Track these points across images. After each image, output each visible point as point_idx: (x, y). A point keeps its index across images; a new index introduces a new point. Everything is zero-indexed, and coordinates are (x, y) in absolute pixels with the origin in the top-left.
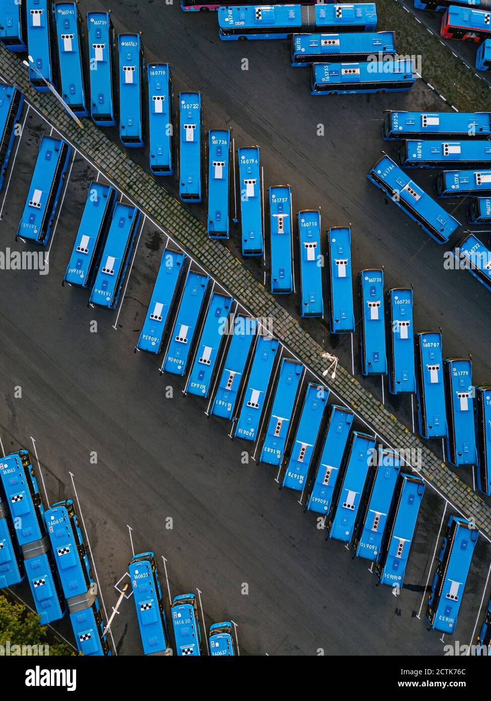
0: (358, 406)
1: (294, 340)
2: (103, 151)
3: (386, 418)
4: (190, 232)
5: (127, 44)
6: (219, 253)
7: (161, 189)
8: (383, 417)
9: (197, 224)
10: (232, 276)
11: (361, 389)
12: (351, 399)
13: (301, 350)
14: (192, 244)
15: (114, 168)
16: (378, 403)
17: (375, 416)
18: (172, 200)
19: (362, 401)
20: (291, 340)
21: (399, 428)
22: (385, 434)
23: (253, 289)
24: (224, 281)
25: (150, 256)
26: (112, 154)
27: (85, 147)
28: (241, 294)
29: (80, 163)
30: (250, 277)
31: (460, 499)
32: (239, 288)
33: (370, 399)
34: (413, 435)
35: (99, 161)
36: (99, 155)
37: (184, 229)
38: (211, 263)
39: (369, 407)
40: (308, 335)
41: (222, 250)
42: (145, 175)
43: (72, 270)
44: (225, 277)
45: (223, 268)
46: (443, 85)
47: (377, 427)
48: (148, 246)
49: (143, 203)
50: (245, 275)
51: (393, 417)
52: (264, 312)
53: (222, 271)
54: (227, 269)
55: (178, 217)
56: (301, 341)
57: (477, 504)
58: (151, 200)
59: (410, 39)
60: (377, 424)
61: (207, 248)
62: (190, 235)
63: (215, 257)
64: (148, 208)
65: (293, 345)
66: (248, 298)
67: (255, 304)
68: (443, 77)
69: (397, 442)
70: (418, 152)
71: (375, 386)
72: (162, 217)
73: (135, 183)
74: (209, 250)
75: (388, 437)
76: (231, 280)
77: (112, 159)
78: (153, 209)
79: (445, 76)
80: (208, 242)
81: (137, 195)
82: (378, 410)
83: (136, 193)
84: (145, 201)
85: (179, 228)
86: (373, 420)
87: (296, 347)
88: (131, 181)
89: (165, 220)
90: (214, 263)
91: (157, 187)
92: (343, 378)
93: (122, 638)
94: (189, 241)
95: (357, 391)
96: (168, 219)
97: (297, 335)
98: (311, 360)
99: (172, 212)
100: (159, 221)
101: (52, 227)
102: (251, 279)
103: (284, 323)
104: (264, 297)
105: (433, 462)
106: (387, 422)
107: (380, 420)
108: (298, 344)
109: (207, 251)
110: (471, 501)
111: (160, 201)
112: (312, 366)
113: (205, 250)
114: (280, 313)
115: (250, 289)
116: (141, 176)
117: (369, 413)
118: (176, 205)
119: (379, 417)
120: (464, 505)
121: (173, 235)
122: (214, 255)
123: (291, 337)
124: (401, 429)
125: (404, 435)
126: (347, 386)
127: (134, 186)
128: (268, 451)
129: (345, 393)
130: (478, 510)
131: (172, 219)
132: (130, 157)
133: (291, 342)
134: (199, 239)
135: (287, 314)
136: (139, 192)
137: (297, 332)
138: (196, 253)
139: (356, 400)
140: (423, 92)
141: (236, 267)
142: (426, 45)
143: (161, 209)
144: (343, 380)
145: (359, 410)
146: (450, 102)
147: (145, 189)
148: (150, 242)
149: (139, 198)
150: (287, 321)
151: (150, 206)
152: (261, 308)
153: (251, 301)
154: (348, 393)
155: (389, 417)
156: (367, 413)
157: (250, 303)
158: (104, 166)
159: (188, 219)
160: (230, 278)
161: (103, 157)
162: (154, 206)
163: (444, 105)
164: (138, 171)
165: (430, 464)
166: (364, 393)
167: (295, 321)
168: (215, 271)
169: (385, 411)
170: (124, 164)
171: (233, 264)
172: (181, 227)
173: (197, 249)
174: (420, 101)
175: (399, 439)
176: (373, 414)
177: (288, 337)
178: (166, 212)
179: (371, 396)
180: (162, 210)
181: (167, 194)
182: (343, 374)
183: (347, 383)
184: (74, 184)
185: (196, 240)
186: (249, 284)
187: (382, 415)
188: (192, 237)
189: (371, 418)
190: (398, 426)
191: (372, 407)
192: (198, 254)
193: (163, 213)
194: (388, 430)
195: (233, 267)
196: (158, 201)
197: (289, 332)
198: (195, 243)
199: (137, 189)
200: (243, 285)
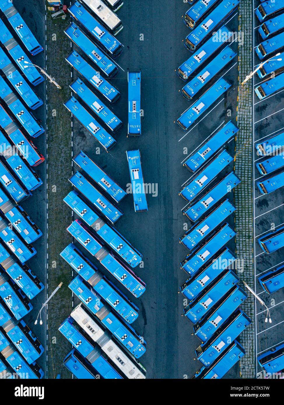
1: (247, 102)
4: (243, 192)
5: (191, 294)
7: (236, 222)
9: (236, 192)
10: (245, 156)
12: (249, 53)
13: (249, 95)
15: (248, 251)
17: (247, 36)
18: (237, 213)
20: (248, 103)
25: (271, 200)
27: (251, 273)
34: (239, 12)
38: (248, 170)
41: (237, 171)
45: (245, 163)
46: (66, 139)
47: (251, 31)
48: (267, 205)
49: (251, 224)
52: (247, 127)
53: (247, 162)
54: (244, 160)
58: (246, 222)
59: (59, 172)
60: (250, 32)
62: (245, 191)
63: (244, 171)
64: (251, 220)
67: (248, 134)
68: (62, 143)
70: (113, 121)
73: (245, 236)
74: (243, 177)
79: (61, 142)
81: (250, 230)
83: (249, 232)
84: (249, 225)
85: (246, 198)
86: (249, 36)
87: (249, 98)
88: (246, 239)
89: (248, 208)
90: (247, 169)
91: (237, 224)
92: (243, 66)
94: (248, 189)
96: (247, 207)
97: (243, 103)
98: (249, 86)
102: (238, 146)
104: (240, 133)
108: (247, 99)
111: (242, 217)
113: (245, 178)
115: (243, 143)
116: (239, 236)
123: (247, 105)
126: (246, 60)
127: (247, 235)
133: (249, 103)
135: (238, 116)
136: (247, 230)
137: (242, 104)
138: (250, 181)
140: (78, 145)
142: (55, 163)
143: (245, 214)
144: (244, 65)
146: (71, 129)
147: (244, 229)
148: (265, 206)
149: (250, 228)
152: (247, 130)
153: (248, 137)
154: (248, 57)
160: (247, 156)
161: (248, 261)
163: (75, 131)
164: (238, 240)
168: (250, 165)
173: (248, 182)
174: (83, 143)
177: (248, 106)
178: (245, 210)
180: (245, 213)
181: (236, 218)
182: (242, 67)
186: (241, 145)
188: (244, 189)
192: (250, 180)
194: (248, 25)
195: (240, 159)
196: (244, 218)
197: (246, 108)
198: (247, 185)
199: (247, 233)
200: (244, 147)
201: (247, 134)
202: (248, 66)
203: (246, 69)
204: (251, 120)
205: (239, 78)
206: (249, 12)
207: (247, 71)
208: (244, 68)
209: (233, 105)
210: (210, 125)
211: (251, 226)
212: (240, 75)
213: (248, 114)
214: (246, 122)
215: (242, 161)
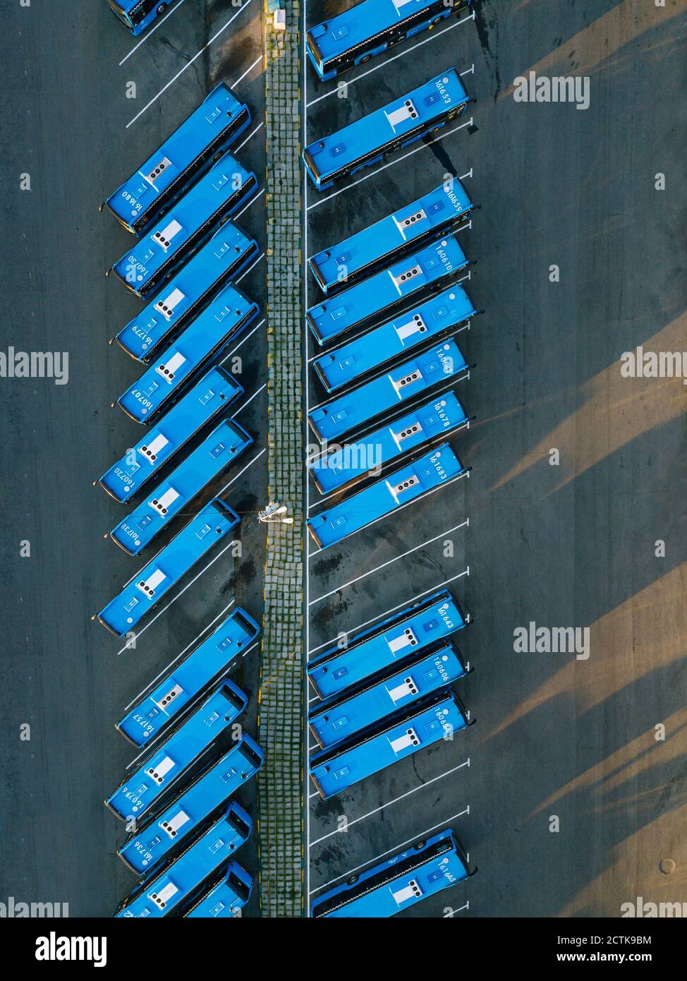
0: (296, 412)
1: (290, 551)
3: (279, 369)
4: (279, 781)
7: (261, 857)
8: (282, 373)
9: (262, 781)
10: (285, 689)
11: (272, 427)
12: (295, 427)
13: (294, 533)
14: (291, 767)
16: (271, 392)
17: (288, 383)
18: (263, 833)
19: (285, 413)
20: (293, 555)
21: (276, 342)
22: (298, 353)
23: (276, 652)
25: (350, 798)
28: (295, 659)
30: (265, 667)
31: (291, 198)
32: (290, 668)
33: (275, 406)
34: (268, 319)
37: (283, 790)
38: (292, 726)
39: (285, 400)
40: (269, 541)
41: (265, 727)
44: (293, 696)
45: (285, 707)
47: (298, 368)
48: (341, 811)
49: (298, 862)
50: (269, 676)
51: (271, 361)
52: (289, 615)
53: (289, 705)
54: (281, 701)
55: (276, 809)
56: (284, 542)
57: (277, 172)
58: (285, 857)
60: (295, 371)
61: (279, 746)
62: (283, 779)
63: (281, 728)
64: (298, 851)
65: (296, 547)
66: (292, 648)
67: (292, 634)
69: (294, 329)
71: (254, 412)
72: (292, 827)
73: (285, 892)
74: (279, 742)
75: (298, 346)
76: (290, 686)
81: (296, 877)
82: (279, 385)
83: (293, 881)
84: (293, 863)
85: (287, 797)
86: (295, 381)
87: (296, 542)
88: (285, 899)
89: (293, 821)
90: (289, 722)
91: (265, 863)
92: (280, 458)
94: (291, 773)
95: (279, 429)
96: (289, 818)
97: (281, 553)
98: (294, 511)
99: (278, 820)
100: (301, 826)
102: (266, 664)
103: (281, 582)
104: (273, 632)
105: (277, 268)
106: (282, 363)
107: (288, 373)
108: (290, 543)
109: (282, 743)
110: (281, 183)
111: (277, 845)
112: (300, 505)
113: (283, 746)
114: (273, 595)
115: (279, 655)
116: (268, 893)
117: (291, 392)
118: (264, 824)
119: (285, 377)
120: (294, 186)
121: (301, 796)
122: (280, 731)
123: (290, 559)
124: (275, 340)
125: (278, 330)
126: (286, 445)
127: (288, 890)
128: (443, 472)
129: (295, 441)
130: (284, 165)
131: (284, 814)
133: (295, 552)
134: (279, 764)
135: (267, 588)
136: (289, 878)
137: (278, 556)
138: (298, 752)
139: (292, 421)
141: (270, 694)
143: (285, 837)
144: (282, 456)
145: (299, 407)
147: (281, 875)
148: (334, 813)
149: (296, 872)
150: (275, 579)
151: (293, 851)
152: (289, 623)
153: (291, 642)
154: (292, 437)
155: (275, 365)
156: (295, 395)
157: (295, 641)
159: (267, 796)
160: (289, 689)
162: (289, 848)
164: (266, 901)
165: (284, 268)
166: (275, 419)
167: (266, 571)
168: (296, 713)
169: (272, 376)
171: (269, 700)
172: (284, 796)
173: (291, 755)
175: (288, 331)
176: (288, 387)
177: (293, 562)
178: (284, 827)
179: (270, 408)
180: (285, 834)
181: (261, 845)
182: (276, 463)
183: (282, 448)
185: (283, 766)
186: (275, 661)
187: (279, 376)
189: (295, 385)
190: (275, 345)
191: (281, 395)
192: (296, 749)
193: (288, 830)
194: (291, 353)
195: (273, 697)
196: (281, 848)
197: (287, 566)
198: (287, 764)
199: (289, 884)
200: (282, 667)
201: (288, 634)
202: (292, 459)
203: (286, 467)
204: (299, 596)
205: (271, 489)
206: (294, 319)
207: (289, 473)
208: (283, 464)
209: (256, 558)
210: (197, 610)
211: (298, 866)
212: (272, 482)
213: (293, 581)
214: (286, 604)
215: (278, 701)
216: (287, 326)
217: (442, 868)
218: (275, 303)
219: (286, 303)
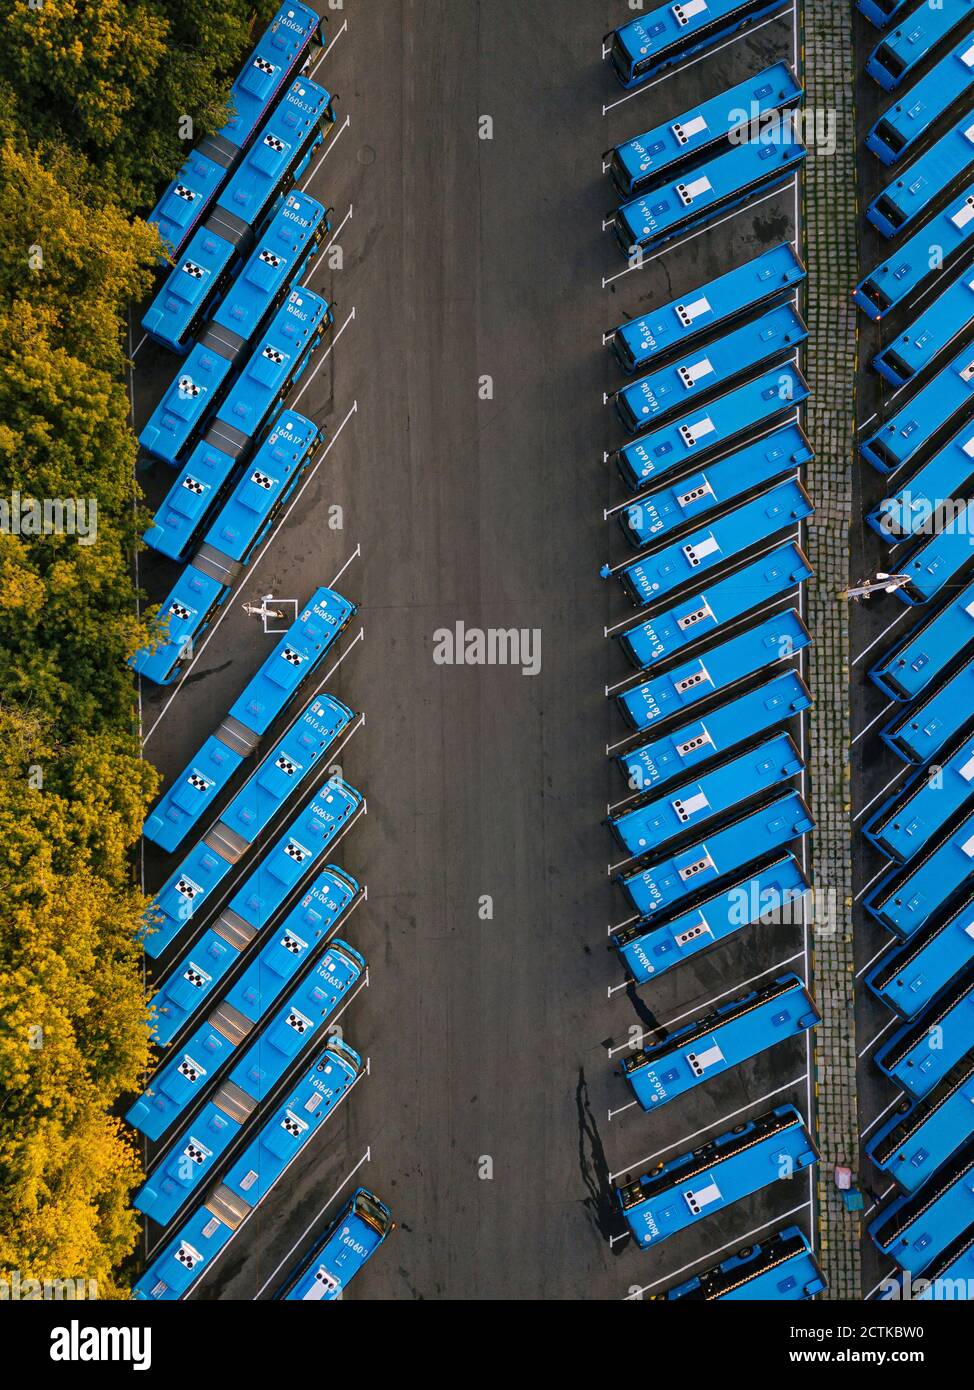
0: (817, 709)
2: (828, 44)
3: (838, 762)
6: (841, 327)
8: (834, 757)
11: (845, 692)
14: (819, 279)
16: (847, 732)
19: (829, 708)
21: (841, 794)
22: (814, 780)
23: (838, 418)
24: (810, 369)
26: (837, 60)
28: (815, 410)
29: (781, 30)
30: (850, 400)
31: (826, 966)
32: (821, 398)
33: (843, 717)
35: (809, 52)
36: (819, 45)
37: (827, 250)
39: (830, 725)
40: (846, 552)
42: (851, 130)
43: (638, 147)
44: (816, 365)
50: (845, 390)
51: (847, 770)
55: (836, 227)
56: (830, 551)
57: (842, 996)
61: (834, 304)
65: (814, 544)
66: (819, 423)
69: (820, 808)
71: (866, 709)
72: (816, 205)
75: (815, 789)
76: (821, 377)
77: (829, 66)
78: (815, 184)
80: (842, 298)
82: (838, 742)
93: (209, 672)
95: (837, 689)
99: (835, 213)
100: (806, 206)
101: (661, 73)
103: (832, 503)
105: (840, 883)
107: (826, 756)
109: (829, 308)
110: (837, 984)
112: (811, 596)
114: (841, 487)
117: (822, 733)
118: (852, 209)
119: (830, 752)
120: (822, 980)
121: (807, 243)
122: (833, 323)
125: (838, 808)
128: (649, 633)
129: (817, 674)
130: (835, 1005)
131: (827, 221)
132: (857, 86)
134: (834, 283)
139: (822, 698)
141: (845, 368)
145: (813, 715)
150: (840, 506)
151: (815, 176)
155: (842, 766)
156: (818, 730)
157: (815, 432)
158: (809, 65)
159: (847, 243)
162: (820, 180)
165: (833, 883)
166: (842, 701)
167: (849, 516)
169: (846, 753)
170: (838, 88)
171: (846, 360)
172: (827, 243)
176: (826, 739)
179: (847, 714)
183: (833, 665)
184: (745, 48)
185: (829, 279)
187: (837, 754)
189: (818, 741)
190: (841, 789)
191: (835, 730)
216: (827, 812)
217: (647, 159)
218: (842, 840)
219: (828, 841)
